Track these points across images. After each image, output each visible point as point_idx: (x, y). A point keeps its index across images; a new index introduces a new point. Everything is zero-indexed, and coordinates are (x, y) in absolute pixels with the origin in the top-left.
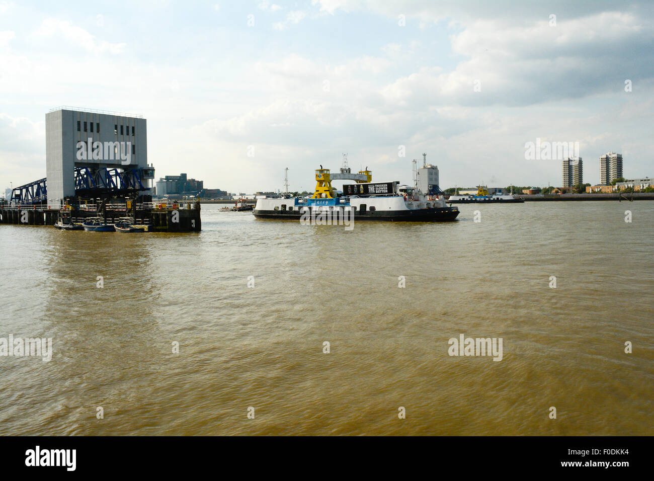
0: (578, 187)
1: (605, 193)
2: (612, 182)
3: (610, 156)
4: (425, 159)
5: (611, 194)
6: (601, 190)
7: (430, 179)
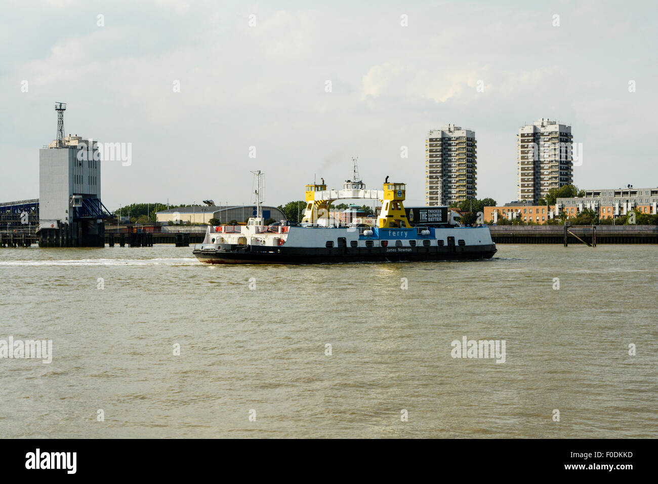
0: (464, 208)
1: (531, 223)
2: (548, 196)
3: (542, 130)
4: (61, 122)
5: (544, 228)
6: (519, 216)
7: (75, 179)
